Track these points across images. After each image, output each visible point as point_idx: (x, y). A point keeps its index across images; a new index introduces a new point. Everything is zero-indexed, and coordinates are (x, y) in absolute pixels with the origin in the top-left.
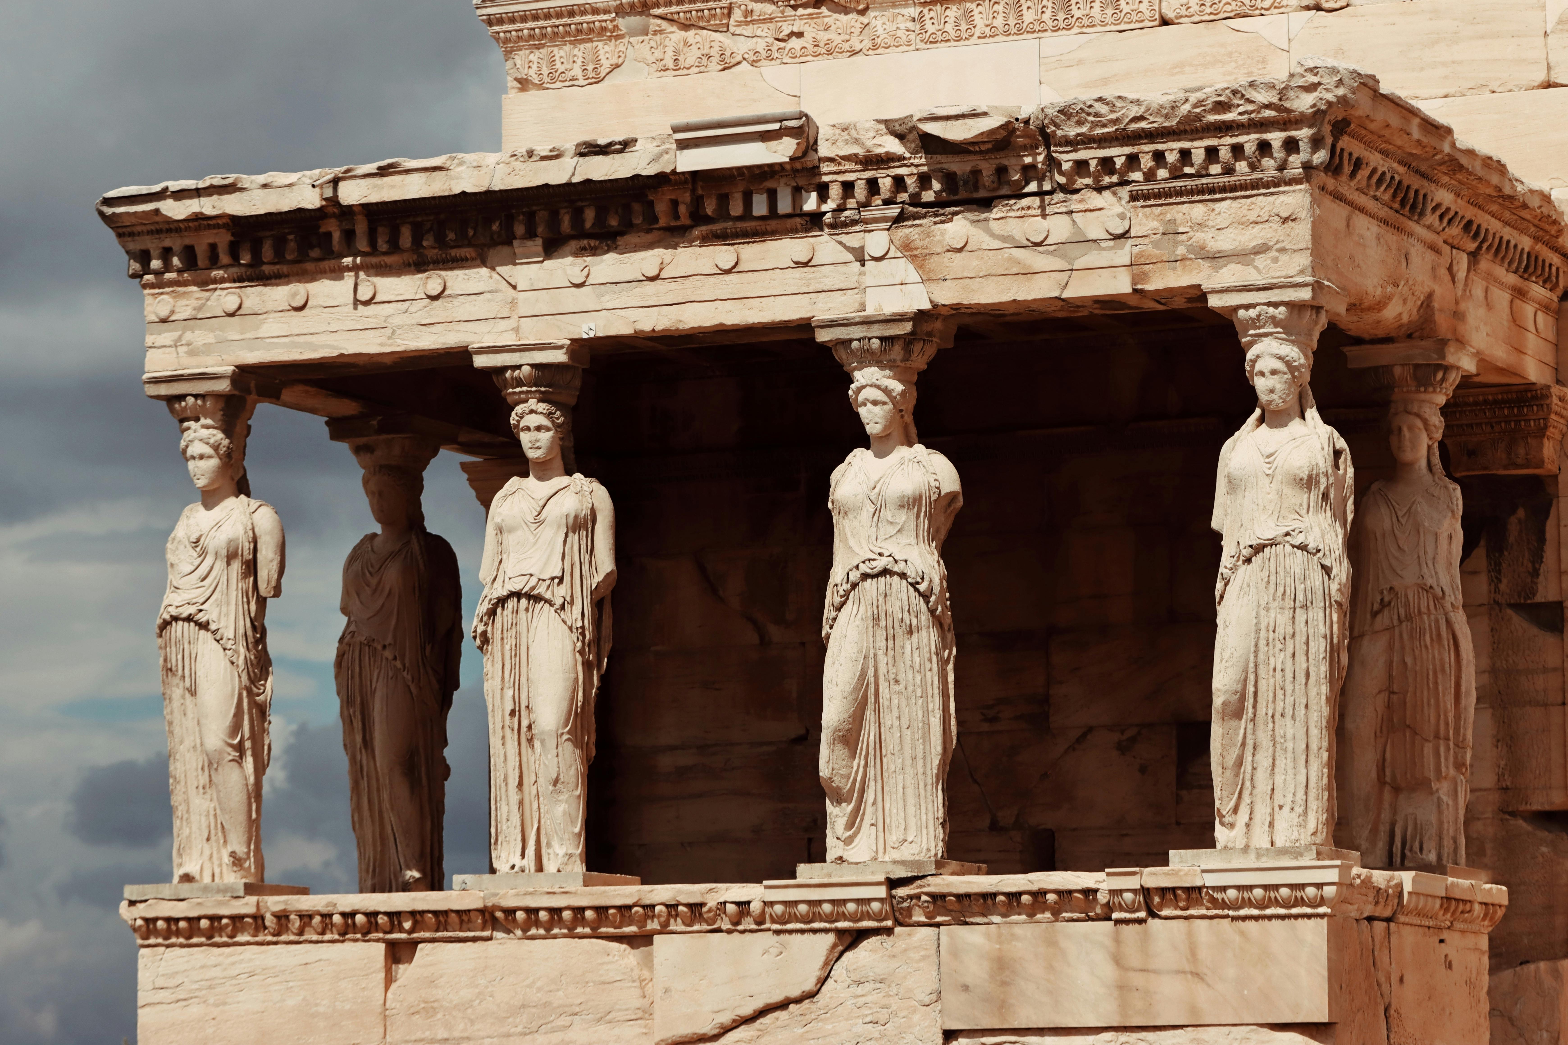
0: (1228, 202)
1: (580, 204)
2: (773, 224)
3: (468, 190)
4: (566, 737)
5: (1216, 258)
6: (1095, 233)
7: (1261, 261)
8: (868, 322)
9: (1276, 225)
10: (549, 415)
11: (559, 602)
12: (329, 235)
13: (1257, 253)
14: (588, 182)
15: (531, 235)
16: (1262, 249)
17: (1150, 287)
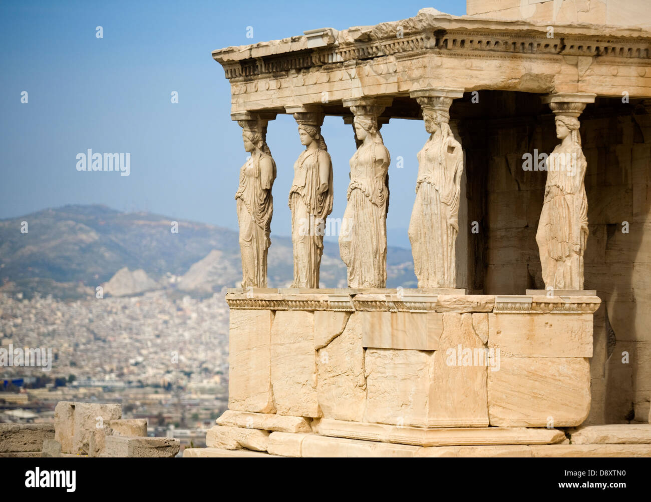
0: (414, 60)
1: (300, 58)
2: (334, 66)
3: (274, 54)
4: (299, 242)
5: (413, 80)
6: (391, 71)
7: (421, 81)
8: (351, 100)
9: (423, 69)
10: (305, 130)
11: (303, 195)
12: (258, 66)
13: (420, 79)
14: (293, 51)
15: (292, 69)
16: (421, 77)
17: (401, 91)
